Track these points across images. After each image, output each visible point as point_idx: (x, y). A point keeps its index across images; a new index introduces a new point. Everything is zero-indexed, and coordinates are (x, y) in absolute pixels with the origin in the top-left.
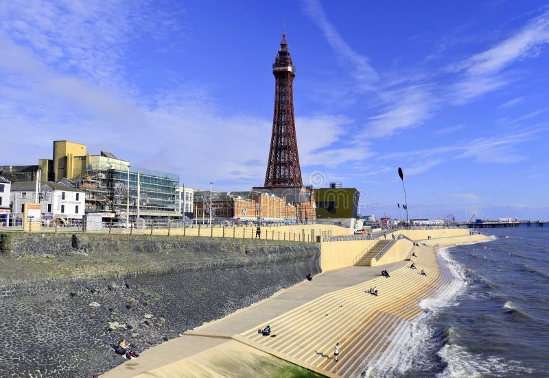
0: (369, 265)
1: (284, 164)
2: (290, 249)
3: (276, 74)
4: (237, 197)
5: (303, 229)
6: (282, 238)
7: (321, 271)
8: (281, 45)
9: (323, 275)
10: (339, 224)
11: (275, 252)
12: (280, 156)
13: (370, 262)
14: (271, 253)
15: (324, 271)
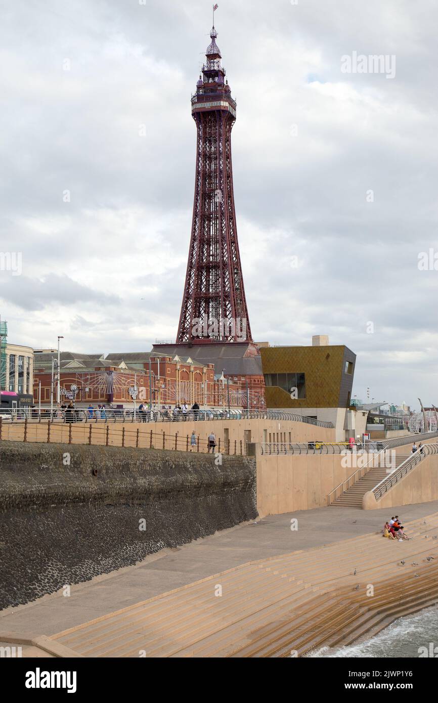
0: (360, 506)
1: (216, 298)
2: (186, 469)
3: (199, 116)
4: (117, 364)
5: (226, 430)
6: (170, 446)
7: (255, 515)
8: (208, 56)
9: (259, 523)
10: (313, 419)
11: (154, 472)
12: (208, 281)
13: (361, 500)
14: (144, 474)
15: (261, 516)
